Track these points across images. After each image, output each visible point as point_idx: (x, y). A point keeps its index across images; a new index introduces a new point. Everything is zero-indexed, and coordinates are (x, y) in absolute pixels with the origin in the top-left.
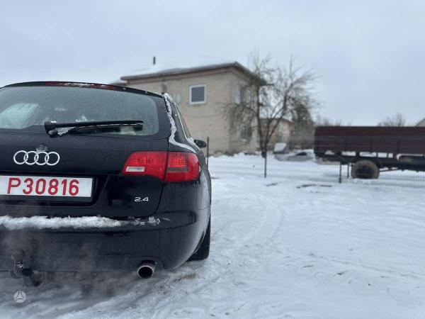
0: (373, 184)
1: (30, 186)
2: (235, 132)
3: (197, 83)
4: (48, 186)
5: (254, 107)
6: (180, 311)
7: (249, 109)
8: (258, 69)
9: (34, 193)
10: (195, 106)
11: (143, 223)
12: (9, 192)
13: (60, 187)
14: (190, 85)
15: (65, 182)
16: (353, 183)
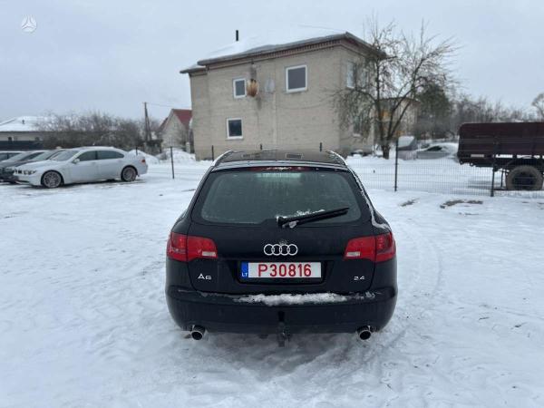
0: (535, 197)
1: (275, 270)
2: (348, 126)
3: (295, 63)
4: (288, 270)
5: (373, 91)
6: (387, 363)
7: (366, 94)
8: (376, 40)
9: (278, 276)
10: (293, 94)
11: (362, 298)
12: (260, 275)
13: (297, 270)
14: (285, 68)
15: (300, 266)
16: (509, 195)
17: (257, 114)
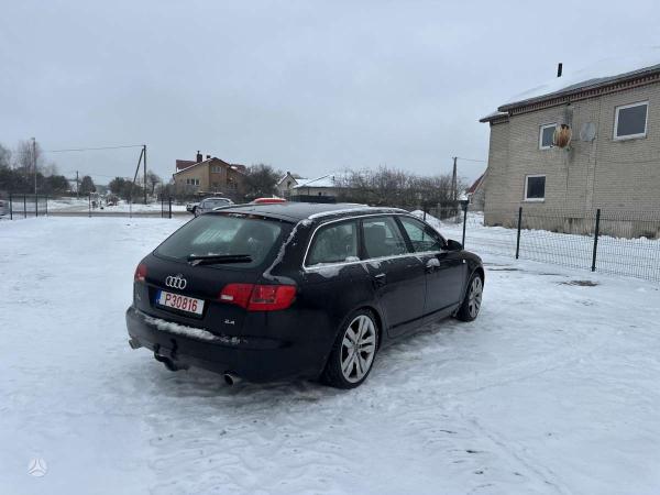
1: (174, 301)
3: (630, 100)
4: (182, 303)
9: (175, 306)
10: (623, 142)
11: (228, 341)
12: (165, 303)
13: (188, 304)
14: (616, 107)
15: (191, 301)
17: (567, 170)
